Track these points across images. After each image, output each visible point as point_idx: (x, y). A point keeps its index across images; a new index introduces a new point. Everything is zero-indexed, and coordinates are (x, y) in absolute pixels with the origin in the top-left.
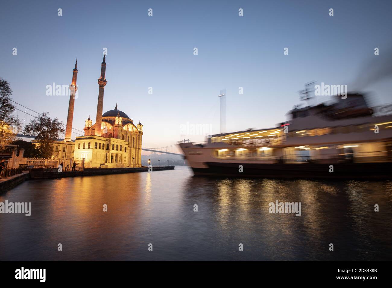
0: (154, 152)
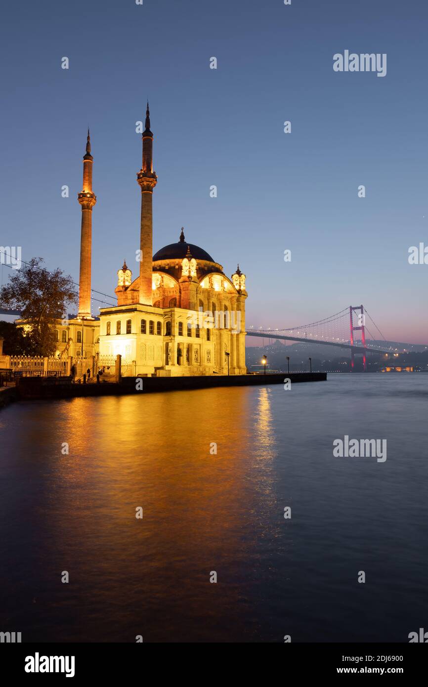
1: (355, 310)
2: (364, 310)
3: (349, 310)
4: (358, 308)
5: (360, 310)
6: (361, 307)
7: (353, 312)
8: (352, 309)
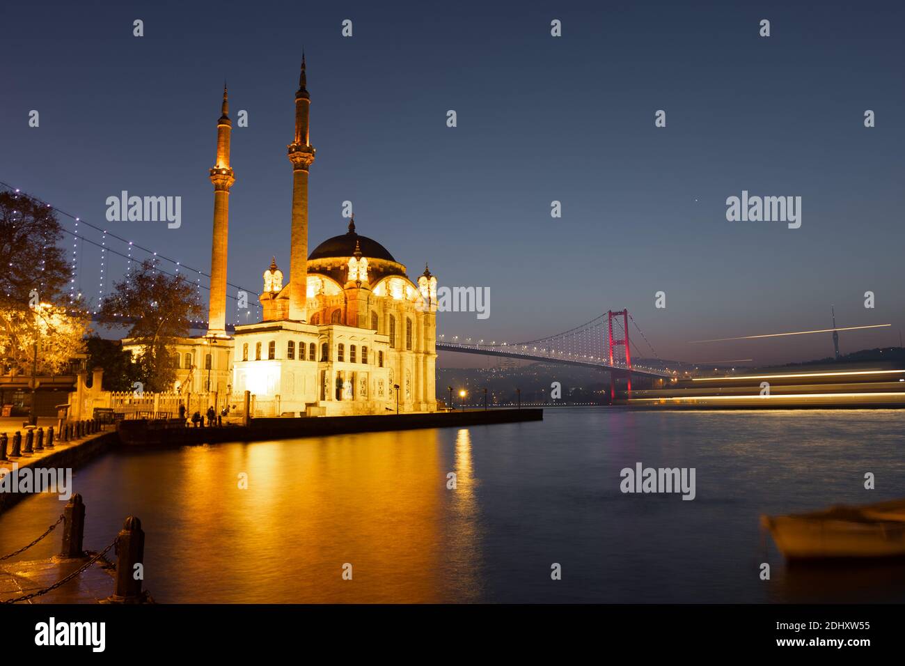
1: (616, 317)
2: (628, 317)
3: (607, 316)
4: (621, 313)
5: (623, 316)
6: (625, 313)
7: (613, 320)
8: (611, 314)
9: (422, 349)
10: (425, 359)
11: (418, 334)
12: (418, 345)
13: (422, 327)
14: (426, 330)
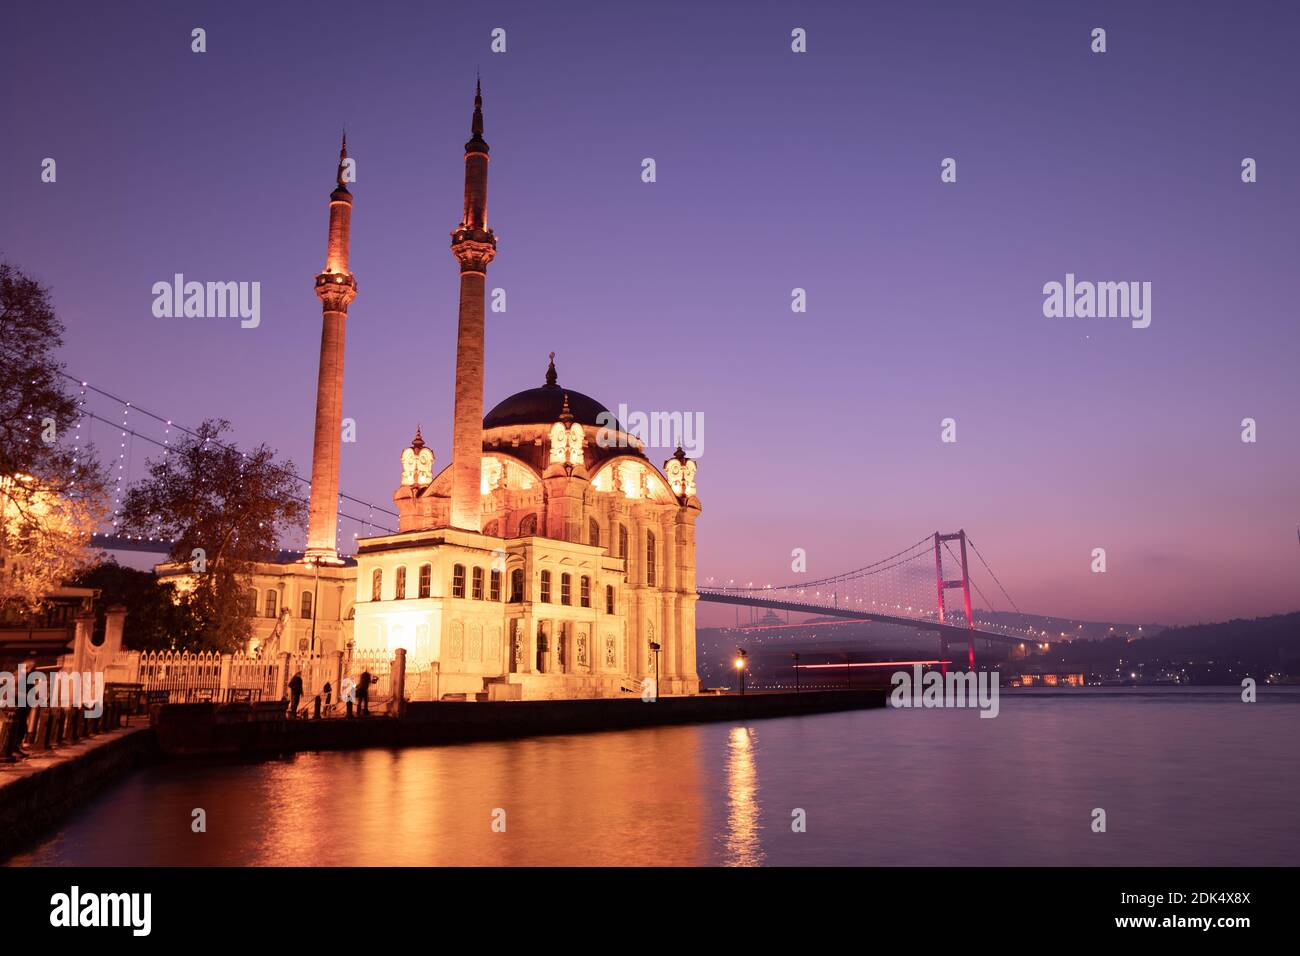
0: (763, 611)
1: (948, 542)
2: (967, 543)
3: (932, 542)
4: (954, 537)
5: (958, 541)
6: (961, 536)
7: (942, 546)
8: (939, 538)
9: (673, 584)
10: (678, 602)
11: (666, 558)
12: (666, 578)
13: (673, 547)
14: (679, 551)
